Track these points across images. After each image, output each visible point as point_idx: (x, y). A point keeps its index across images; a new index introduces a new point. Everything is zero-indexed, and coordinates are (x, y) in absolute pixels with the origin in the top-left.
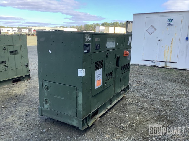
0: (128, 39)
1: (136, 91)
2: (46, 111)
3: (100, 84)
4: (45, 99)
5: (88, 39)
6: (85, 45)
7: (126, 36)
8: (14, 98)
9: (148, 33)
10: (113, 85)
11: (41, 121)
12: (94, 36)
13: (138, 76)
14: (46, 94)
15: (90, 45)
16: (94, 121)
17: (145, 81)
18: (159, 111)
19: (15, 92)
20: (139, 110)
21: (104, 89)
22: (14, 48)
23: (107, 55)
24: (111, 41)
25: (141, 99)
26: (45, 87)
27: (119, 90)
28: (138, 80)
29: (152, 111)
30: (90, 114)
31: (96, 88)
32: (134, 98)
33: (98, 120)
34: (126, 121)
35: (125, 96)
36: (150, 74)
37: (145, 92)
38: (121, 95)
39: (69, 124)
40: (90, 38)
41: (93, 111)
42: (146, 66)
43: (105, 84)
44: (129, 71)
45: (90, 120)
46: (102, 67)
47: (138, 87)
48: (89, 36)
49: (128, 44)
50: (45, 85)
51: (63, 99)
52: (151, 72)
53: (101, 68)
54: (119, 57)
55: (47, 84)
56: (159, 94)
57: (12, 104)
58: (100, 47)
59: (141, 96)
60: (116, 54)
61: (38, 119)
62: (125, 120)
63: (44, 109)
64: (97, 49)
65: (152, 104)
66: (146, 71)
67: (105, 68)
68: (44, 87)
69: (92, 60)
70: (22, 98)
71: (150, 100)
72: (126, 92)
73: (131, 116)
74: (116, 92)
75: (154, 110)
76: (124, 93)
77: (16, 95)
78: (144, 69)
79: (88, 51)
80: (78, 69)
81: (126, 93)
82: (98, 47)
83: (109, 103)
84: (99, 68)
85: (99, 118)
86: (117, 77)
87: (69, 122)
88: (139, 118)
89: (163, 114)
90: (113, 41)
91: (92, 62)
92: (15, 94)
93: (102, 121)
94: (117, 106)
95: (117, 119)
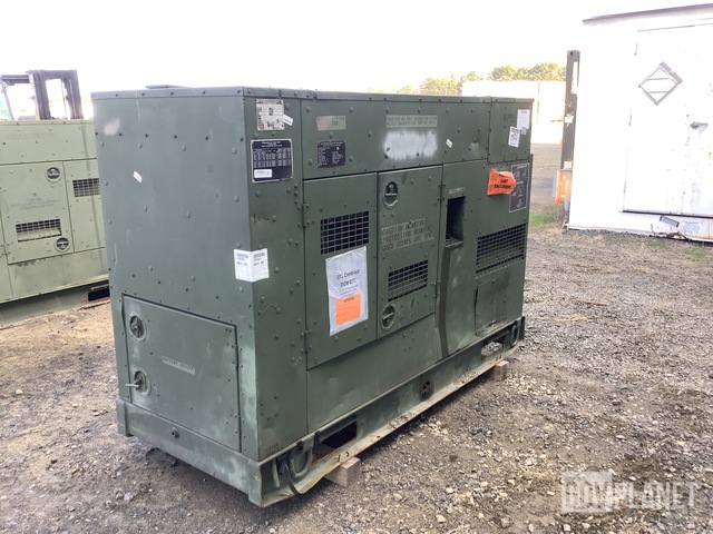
0: (513, 120)
1: (561, 346)
2: (141, 418)
3: (358, 315)
4: (134, 370)
5: (274, 117)
6: (257, 146)
7: (498, 105)
8: (74, 358)
9: (647, 97)
10: (433, 320)
11: (130, 456)
12: (307, 106)
13: (589, 277)
14: (136, 350)
15: (286, 144)
16: (329, 471)
17: (616, 300)
18: (637, 436)
19: (84, 335)
20: (549, 427)
21: (381, 334)
22: (89, 168)
23: (388, 190)
24: (409, 129)
25: (572, 380)
26: (132, 322)
27: (466, 341)
28: (584, 297)
29: (607, 435)
30: (303, 439)
31: (334, 329)
32: (542, 376)
33: (347, 467)
34: (475, 476)
35: (502, 363)
36: (647, 270)
37: (599, 350)
38: (483, 359)
39: (216, 477)
40: (285, 117)
41: (321, 430)
42: (639, 236)
43: (386, 313)
44: (523, 256)
45: (309, 464)
46: (366, 242)
47: (577, 325)
48: (281, 107)
49: (514, 142)
50: (132, 315)
51: (193, 372)
52: (651, 265)
53: (359, 244)
54: (463, 198)
55: (136, 311)
56: (662, 360)
57: (55, 382)
58: (349, 156)
59: (577, 365)
60: (441, 187)
61: (125, 447)
62: (473, 471)
63: (134, 411)
64: (330, 164)
65: (615, 404)
66: (632, 256)
67: (383, 243)
68: (128, 324)
69: (302, 210)
70: (99, 360)
71: (609, 385)
72: (512, 347)
73: (505, 453)
74: (451, 349)
75: (616, 429)
76: (500, 351)
77: (83, 349)
78: (623, 250)
79: (280, 172)
80: (236, 252)
81: (511, 351)
82: (336, 157)
83: (418, 396)
84: (346, 247)
85: (357, 456)
86: (455, 282)
87: (218, 469)
88: (540, 464)
89: (652, 451)
90: (422, 130)
91: (303, 218)
92: (81, 343)
93: (372, 471)
94: (455, 406)
95: (436, 464)
